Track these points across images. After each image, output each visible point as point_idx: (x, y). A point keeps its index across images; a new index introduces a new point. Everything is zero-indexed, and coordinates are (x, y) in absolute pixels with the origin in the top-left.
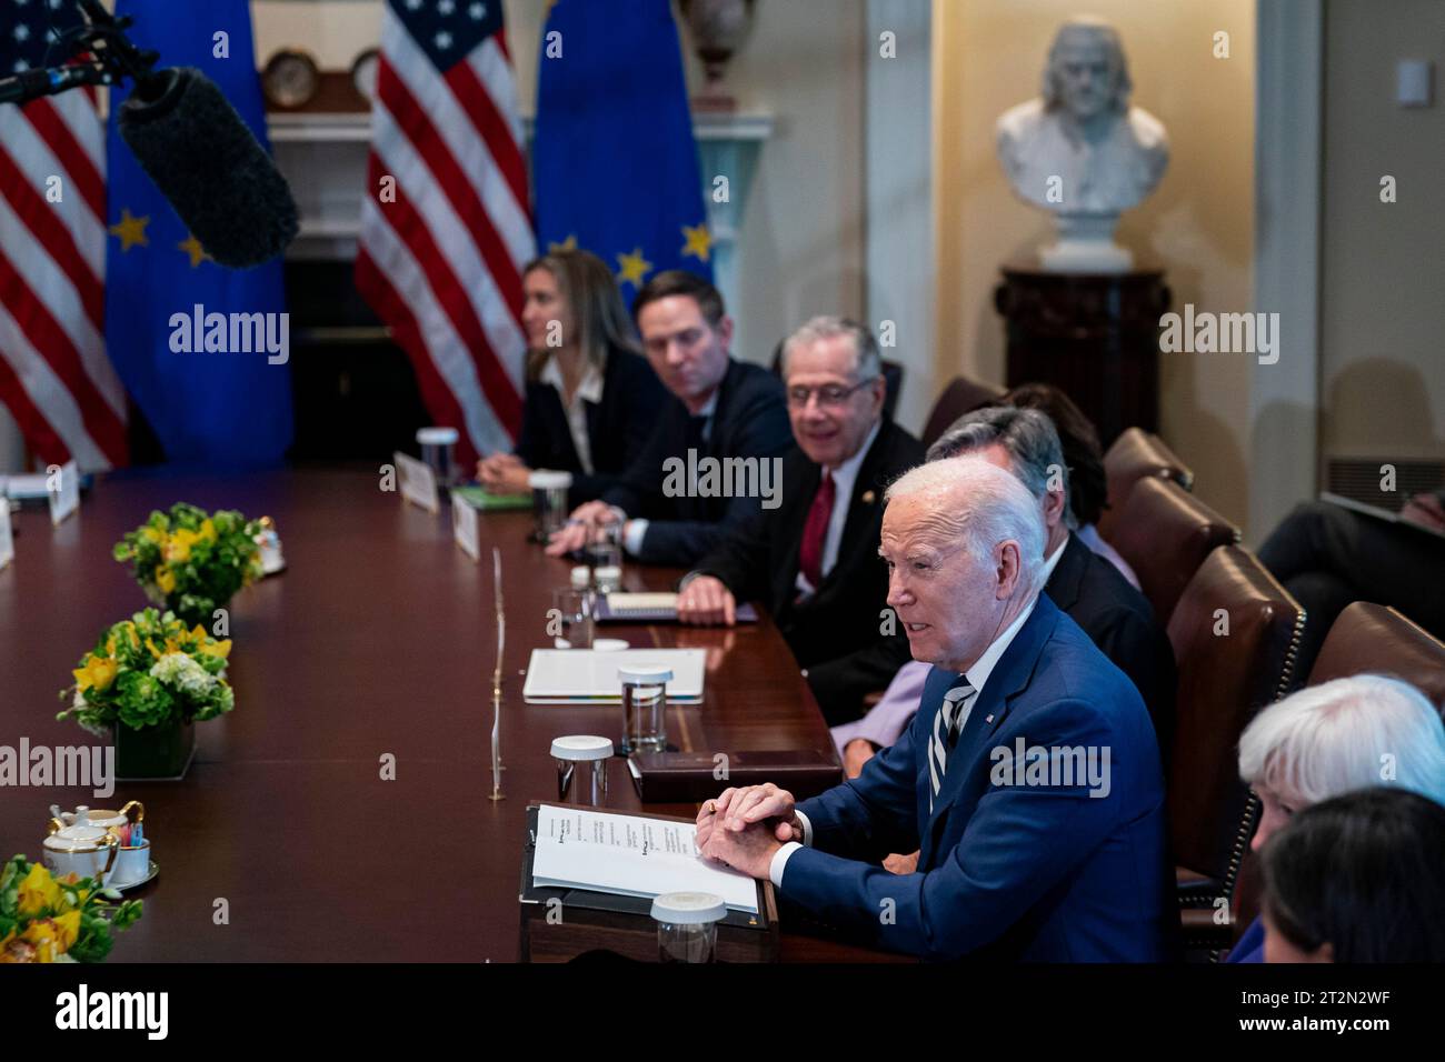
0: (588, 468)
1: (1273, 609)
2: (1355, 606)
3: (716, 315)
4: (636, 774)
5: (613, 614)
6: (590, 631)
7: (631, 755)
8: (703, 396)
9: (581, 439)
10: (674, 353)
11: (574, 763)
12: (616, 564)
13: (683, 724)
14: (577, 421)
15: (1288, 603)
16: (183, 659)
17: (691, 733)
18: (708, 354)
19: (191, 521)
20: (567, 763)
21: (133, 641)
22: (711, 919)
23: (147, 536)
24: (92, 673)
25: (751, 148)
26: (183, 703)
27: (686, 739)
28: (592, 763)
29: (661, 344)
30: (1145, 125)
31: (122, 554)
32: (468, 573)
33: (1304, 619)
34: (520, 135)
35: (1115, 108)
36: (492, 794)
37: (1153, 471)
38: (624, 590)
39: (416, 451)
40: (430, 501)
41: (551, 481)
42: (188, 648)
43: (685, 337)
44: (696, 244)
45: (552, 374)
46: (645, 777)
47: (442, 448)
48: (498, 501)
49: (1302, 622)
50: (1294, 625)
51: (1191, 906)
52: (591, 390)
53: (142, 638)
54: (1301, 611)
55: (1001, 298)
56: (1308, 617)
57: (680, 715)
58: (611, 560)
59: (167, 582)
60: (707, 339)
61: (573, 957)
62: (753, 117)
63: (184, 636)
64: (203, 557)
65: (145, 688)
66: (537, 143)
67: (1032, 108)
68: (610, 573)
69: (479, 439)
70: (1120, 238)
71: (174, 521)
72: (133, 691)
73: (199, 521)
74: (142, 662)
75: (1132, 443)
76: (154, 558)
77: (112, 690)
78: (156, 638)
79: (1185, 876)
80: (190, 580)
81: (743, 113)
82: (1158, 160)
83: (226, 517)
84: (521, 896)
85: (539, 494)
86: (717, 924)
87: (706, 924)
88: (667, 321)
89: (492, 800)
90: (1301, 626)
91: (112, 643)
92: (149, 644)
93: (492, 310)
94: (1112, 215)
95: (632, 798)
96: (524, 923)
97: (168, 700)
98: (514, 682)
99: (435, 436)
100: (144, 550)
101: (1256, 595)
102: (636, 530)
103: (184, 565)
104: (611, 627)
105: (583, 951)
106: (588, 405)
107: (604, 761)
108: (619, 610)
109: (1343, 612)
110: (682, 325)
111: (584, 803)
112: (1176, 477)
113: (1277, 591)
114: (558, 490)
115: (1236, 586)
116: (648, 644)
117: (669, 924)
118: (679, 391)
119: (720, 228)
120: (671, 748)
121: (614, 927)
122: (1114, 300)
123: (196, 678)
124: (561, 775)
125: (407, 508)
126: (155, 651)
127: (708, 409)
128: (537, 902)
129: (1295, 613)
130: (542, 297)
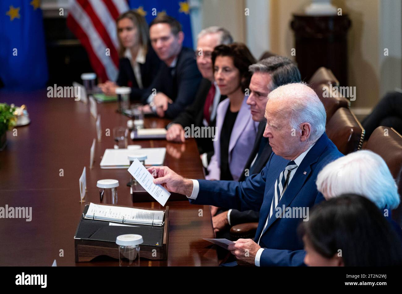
1: (353, 130)
2: (380, 127)
4: (131, 193)
5: (139, 137)
6: (126, 143)
7: (132, 186)
8: (171, 58)
9: (138, 76)
10: (159, 45)
11: (104, 189)
12: (141, 119)
14: (137, 70)
15: (360, 127)
20: (102, 189)
22: (138, 244)
28: (110, 189)
29: (156, 40)
33: (364, 133)
36: (80, 200)
41: (124, 91)
43: (164, 39)
44: (184, 8)
45: (128, 54)
46: (134, 193)
47: (90, 81)
49: (363, 134)
50: (361, 135)
52: (141, 59)
55: (293, 25)
56: (366, 132)
58: (140, 117)
61: (93, 258)
68: (139, 122)
75: (321, 73)
84: (75, 237)
85: (119, 96)
86: (140, 245)
87: (136, 246)
88: (158, 32)
89: (81, 203)
90: (363, 135)
95: (130, 200)
96: (76, 246)
99: (88, 77)
101: (349, 124)
105: (97, 256)
106: (140, 65)
107: (116, 188)
108: (141, 136)
109: (376, 129)
110: (163, 34)
113: (357, 123)
114: (125, 95)
115: (344, 122)
116: (149, 146)
117: (123, 246)
118: (162, 59)
121: (108, 247)
124: (101, 193)
127: (173, 65)
128: (80, 239)
129: (362, 131)
130: (129, 29)
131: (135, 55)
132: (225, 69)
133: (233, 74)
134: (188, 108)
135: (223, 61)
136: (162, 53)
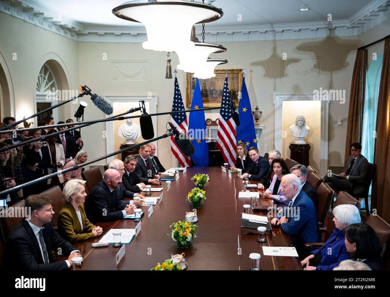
0: (244, 168)
1: (330, 191)
2: (341, 192)
3: (258, 152)
4: (253, 209)
5: (248, 187)
6: (246, 189)
8: (257, 161)
9: (243, 165)
10: (253, 157)
13: (257, 202)
14: (242, 162)
16: (200, 194)
17: (258, 203)
18: (257, 156)
19: (200, 175)
20: (245, 208)
21: (194, 191)
23: (195, 177)
24: (190, 195)
25: (261, 130)
26: (200, 199)
27: (258, 204)
28: (248, 208)
29: (251, 155)
30: (307, 127)
31: (192, 179)
32: (230, 181)
34: (235, 128)
35: (304, 125)
37: (312, 171)
38: (249, 184)
39: (224, 166)
40: (226, 172)
42: (201, 192)
43: (254, 154)
44: (255, 141)
45: (240, 157)
46: (254, 209)
47: (227, 165)
48: (233, 172)
49: (334, 193)
51: (320, 227)
52: (244, 159)
53: (195, 191)
54: (334, 191)
55: (290, 147)
57: (257, 200)
59: (197, 183)
60: (257, 155)
61: (247, 233)
62: (261, 126)
63: (200, 191)
64: (201, 180)
65: (196, 197)
66: (236, 129)
67: (294, 125)
68: (247, 181)
69: (231, 164)
70: (304, 140)
71: (198, 175)
72: (195, 197)
73: (201, 175)
74: (195, 194)
76: (196, 180)
77: (192, 197)
78: (197, 191)
79: (319, 223)
80: (200, 182)
81: (260, 126)
82: (309, 131)
83: (204, 175)
84: (241, 226)
88: (252, 153)
91: (192, 192)
92: (196, 192)
93: (231, 148)
94: (303, 138)
96: (242, 229)
97: (198, 198)
98: (237, 195)
100: (195, 179)
101: (328, 189)
102: (250, 176)
103: (199, 181)
104: (248, 188)
106: (244, 161)
110: (254, 153)
111: (247, 213)
112: (315, 172)
115: (325, 188)
118: (254, 161)
119: (257, 139)
120: (256, 205)
122: (304, 147)
123: (202, 196)
125: (223, 172)
126: (197, 193)
127: (257, 162)
128: (243, 227)
130: (241, 149)
131: (242, 157)
132: (278, 167)
133: (280, 169)
134: (264, 177)
135: (277, 164)
136: (254, 159)
